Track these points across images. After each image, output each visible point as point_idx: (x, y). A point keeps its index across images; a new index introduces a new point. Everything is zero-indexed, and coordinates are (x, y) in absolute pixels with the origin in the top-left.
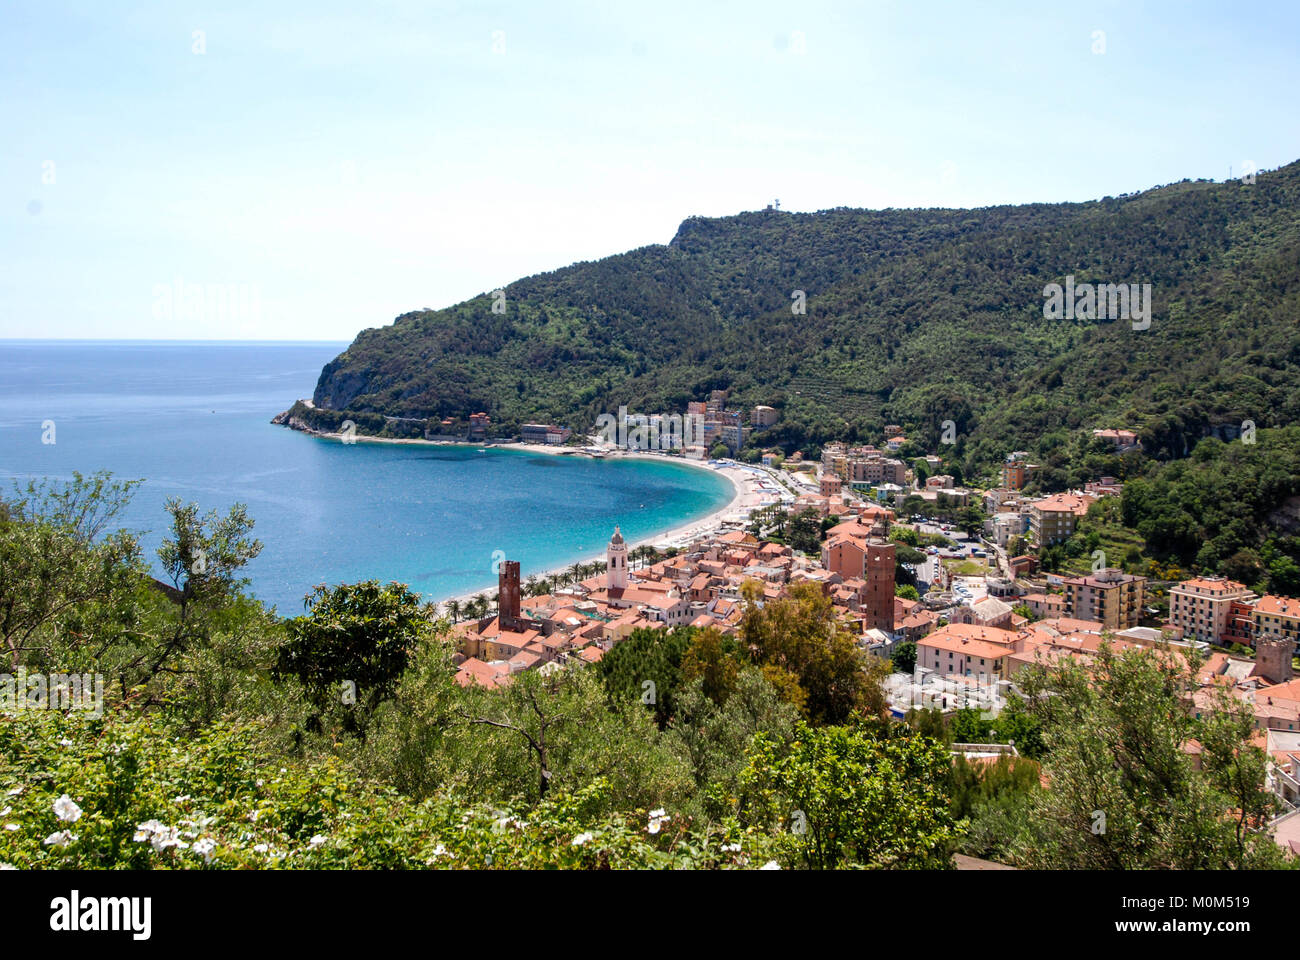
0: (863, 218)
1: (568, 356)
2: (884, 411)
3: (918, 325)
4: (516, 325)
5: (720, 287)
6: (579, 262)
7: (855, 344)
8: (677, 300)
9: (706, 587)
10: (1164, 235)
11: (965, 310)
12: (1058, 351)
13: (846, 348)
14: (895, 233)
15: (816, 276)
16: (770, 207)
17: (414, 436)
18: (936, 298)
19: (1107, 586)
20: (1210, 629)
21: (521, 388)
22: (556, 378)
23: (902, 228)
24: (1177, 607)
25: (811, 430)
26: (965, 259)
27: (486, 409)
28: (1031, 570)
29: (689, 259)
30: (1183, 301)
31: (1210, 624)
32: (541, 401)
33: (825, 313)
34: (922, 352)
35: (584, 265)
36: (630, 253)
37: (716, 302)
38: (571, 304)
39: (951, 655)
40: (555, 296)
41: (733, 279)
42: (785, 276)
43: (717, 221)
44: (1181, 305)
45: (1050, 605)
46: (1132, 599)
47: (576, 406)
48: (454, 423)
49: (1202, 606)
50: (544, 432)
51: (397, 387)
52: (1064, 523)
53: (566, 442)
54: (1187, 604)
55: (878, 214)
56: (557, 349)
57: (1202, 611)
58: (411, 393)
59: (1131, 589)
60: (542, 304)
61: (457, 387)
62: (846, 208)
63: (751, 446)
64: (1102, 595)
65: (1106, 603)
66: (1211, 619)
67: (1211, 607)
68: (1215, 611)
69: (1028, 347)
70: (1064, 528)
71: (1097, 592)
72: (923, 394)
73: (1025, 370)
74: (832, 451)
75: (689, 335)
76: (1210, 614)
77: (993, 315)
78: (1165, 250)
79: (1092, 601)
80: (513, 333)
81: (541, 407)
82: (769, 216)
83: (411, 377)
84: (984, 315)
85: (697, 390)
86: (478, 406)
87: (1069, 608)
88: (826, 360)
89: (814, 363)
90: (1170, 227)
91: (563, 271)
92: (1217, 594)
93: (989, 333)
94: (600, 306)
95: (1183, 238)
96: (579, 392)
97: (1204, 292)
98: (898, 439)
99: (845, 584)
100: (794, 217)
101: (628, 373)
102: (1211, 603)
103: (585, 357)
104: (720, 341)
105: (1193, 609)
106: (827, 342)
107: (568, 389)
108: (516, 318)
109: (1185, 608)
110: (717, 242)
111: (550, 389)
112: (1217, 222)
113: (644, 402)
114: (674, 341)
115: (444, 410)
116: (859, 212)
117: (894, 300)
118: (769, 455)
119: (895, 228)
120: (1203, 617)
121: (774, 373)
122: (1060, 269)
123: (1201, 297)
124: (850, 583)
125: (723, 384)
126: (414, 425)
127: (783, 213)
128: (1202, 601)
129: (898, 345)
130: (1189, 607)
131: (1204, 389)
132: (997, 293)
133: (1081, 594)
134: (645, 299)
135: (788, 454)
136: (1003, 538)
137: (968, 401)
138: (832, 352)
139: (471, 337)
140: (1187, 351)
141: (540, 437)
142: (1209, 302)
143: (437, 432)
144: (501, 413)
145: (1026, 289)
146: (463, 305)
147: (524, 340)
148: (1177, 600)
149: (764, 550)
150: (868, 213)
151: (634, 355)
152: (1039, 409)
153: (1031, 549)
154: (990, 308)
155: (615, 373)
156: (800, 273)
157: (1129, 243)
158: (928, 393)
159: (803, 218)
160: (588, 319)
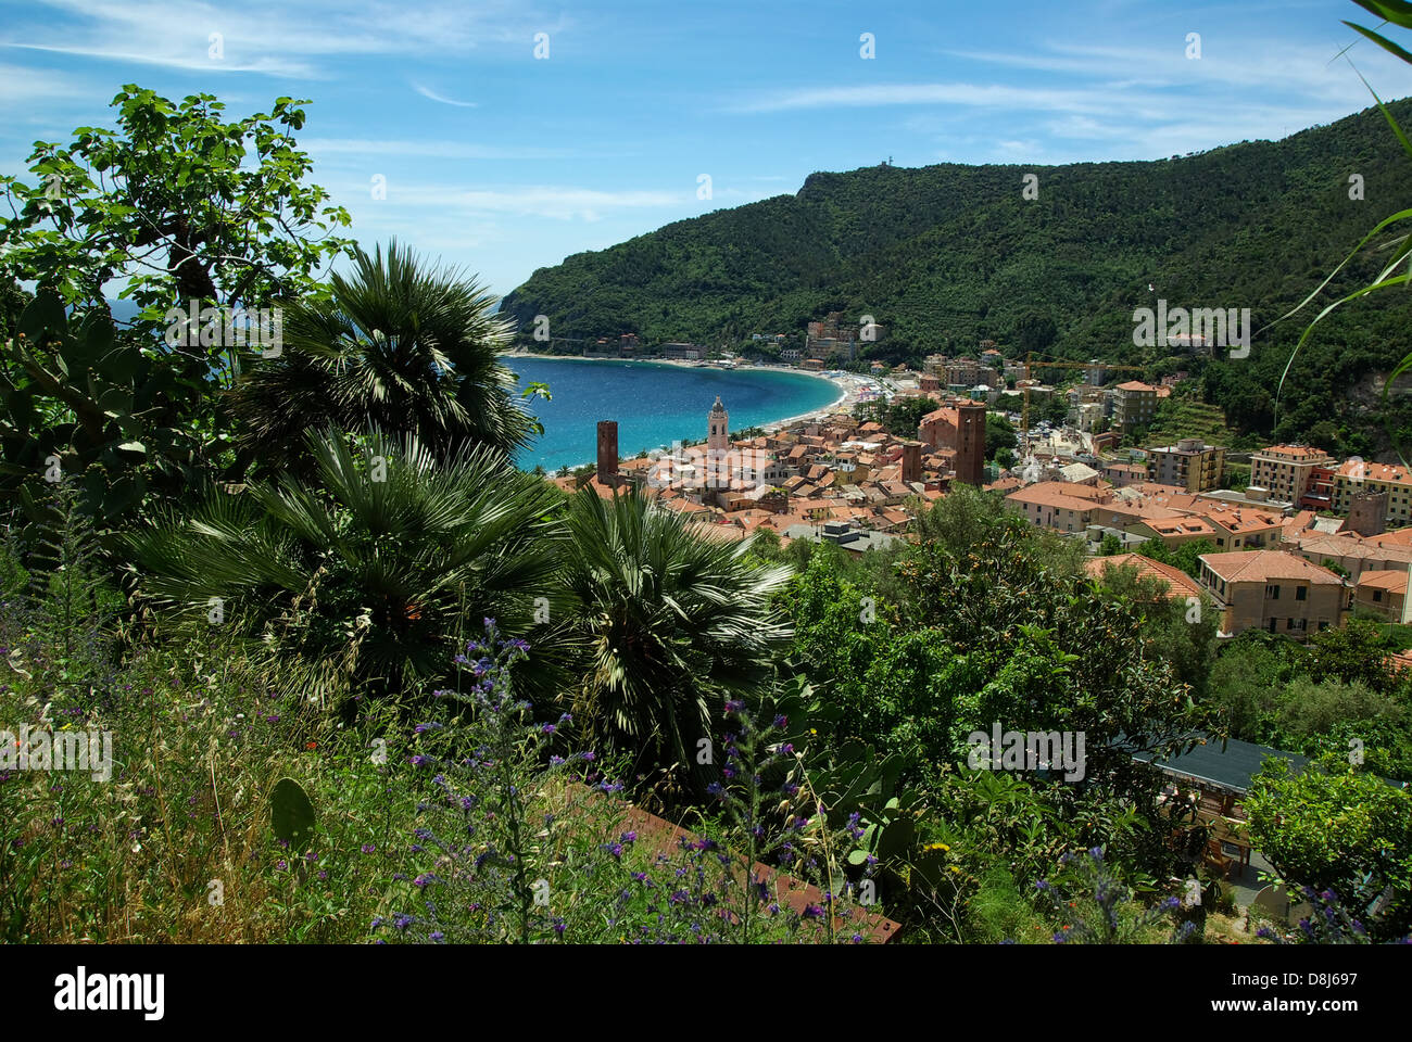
0: (964, 173)
1: (706, 286)
2: (980, 328)
3: (1011, 254)
4: (665, 263)
5: (840, 230)
6: (718, 209)
7: (956, 272)
8: (802, 241)
9: (804, 455)
10: (1228, 178)
11: (1053, 242)
12: (1133, 278)
13: (948, 275)
14: (991, 184)
15: (923, 219)
16: (884, 163)
17: (575, 354)
18: (1028, 231)
19: (1191, 454)
20: (1291, 493)
21: (666, 313)
22: (696, 305)
23: (997, 180)
24: (1258, 473)
25: (915, 343)
26: (1054, 199)
27: (636, 331)
28: (1115, 445)
29: (813, 207)
30: (1248, 229)
31: (1291, 488)
32: (684, 325)
33: (930, 246)
34: (1014, 277)
35: (723, 212)
36: (762, 201)
37: (836, 243)
38: (710, 244)
39: (1039, 509)
40: (698, 237)
41: (851, 224)
42: (896, 220)
43: (838, 175)
44: (1246, 233)
45: (1133, 474)
46: (1212, 467)
47: (712, 328)
48: (608, 342)
49: (1283, 472)
50: (683, 349)
51: (562, 313)
52: (1146, 403)
53: (701, 358)
54: (1268, 469)
55: (977, 169)
56: (697, 282)
57: (1283, 477)
58: (573, 318)
59: (1212, 457)
60: (686, 245)
61: (612, 313)
62: (950, 164)
63: (862, 359)
64: (1185, 461)
65: (1190, 470)
66: (1293, 484)
67: (1292, 471)
68: (1297, 475)
69: (1107, 274)
70: (1146, 407)
71: (1181, 460)
72: (1015, 313)
73: (1105, 294)
74: (934, 360)
75: (811, 270)
76: (1292, 479)
77: (1077, 247)
78: (1229, 192)
79: (1175, 468)
80: (660, 269)
81: (683, 329)
82: (885, 170)
83: (573, 304)
84: (1067, 246)
85: (815, 311)
86: (628, 327)
87: (1152, 475)
88: (930, 285)
89: (919, 288)
90: (1234, 173)
91: (705, 217)
92: (1299, 459)
93: (1073, 261)
94: (735, 245)
95: (1246, 182)
96: (713, 316)
97: (1266, 221)
98: (991, 352)
99: (937, 454)
100: (905, 171)
101: (758, 300)
102: (1293, 468)
103: (721, 287)
104: (837, 270)
105: (1275, 474)
106: (931, 269)
107: (706, 314)
108: (664, 255)
109: (1267, 474)
110: (837, 192)
111: (689, 313)
112: (1276, 168)
113: (770, 324)
114: (798, 275)
115: (598, 333)
116: (961, 167)
117: (990, 234)
118: (877, 365)
119: (992, 180)
120: (1284, 482)
121: (883, 296)
122: (1136, 209)
123: (1264, 225)
124: (943, 453)
125: (840, 307)
126: (575, 344)
127: (894, 168)
128: (1284, 466)
129: (993, 271)
130: (1271, 472)
131: (1269, 299)
132: (1081, 228)
133: (1164, 461)
134: (774, 239)
135: (895, 364)
136: (1086, 423)
137: (1055, 319)
138: (936, 278)
139: (625, 271)
140: (1252, 272)
141: (680, 353)
142: (1271, 230)
143: (593, 350)
144: (647, 334)
145: (1106, 224)
146: (619, 246)
147: (669, 274)
148: (1259, 466)
149: (862, 428)
150: (969, 168)
151: (763, 286)
152: (1118, 323)
153: (1114, 428)
154: (1075, 241)
155: (746, 300)
156: (909, 217)
157: (1197, 186)
158: (1019, 312)
159: (912, 172)
160: (724, 256)
